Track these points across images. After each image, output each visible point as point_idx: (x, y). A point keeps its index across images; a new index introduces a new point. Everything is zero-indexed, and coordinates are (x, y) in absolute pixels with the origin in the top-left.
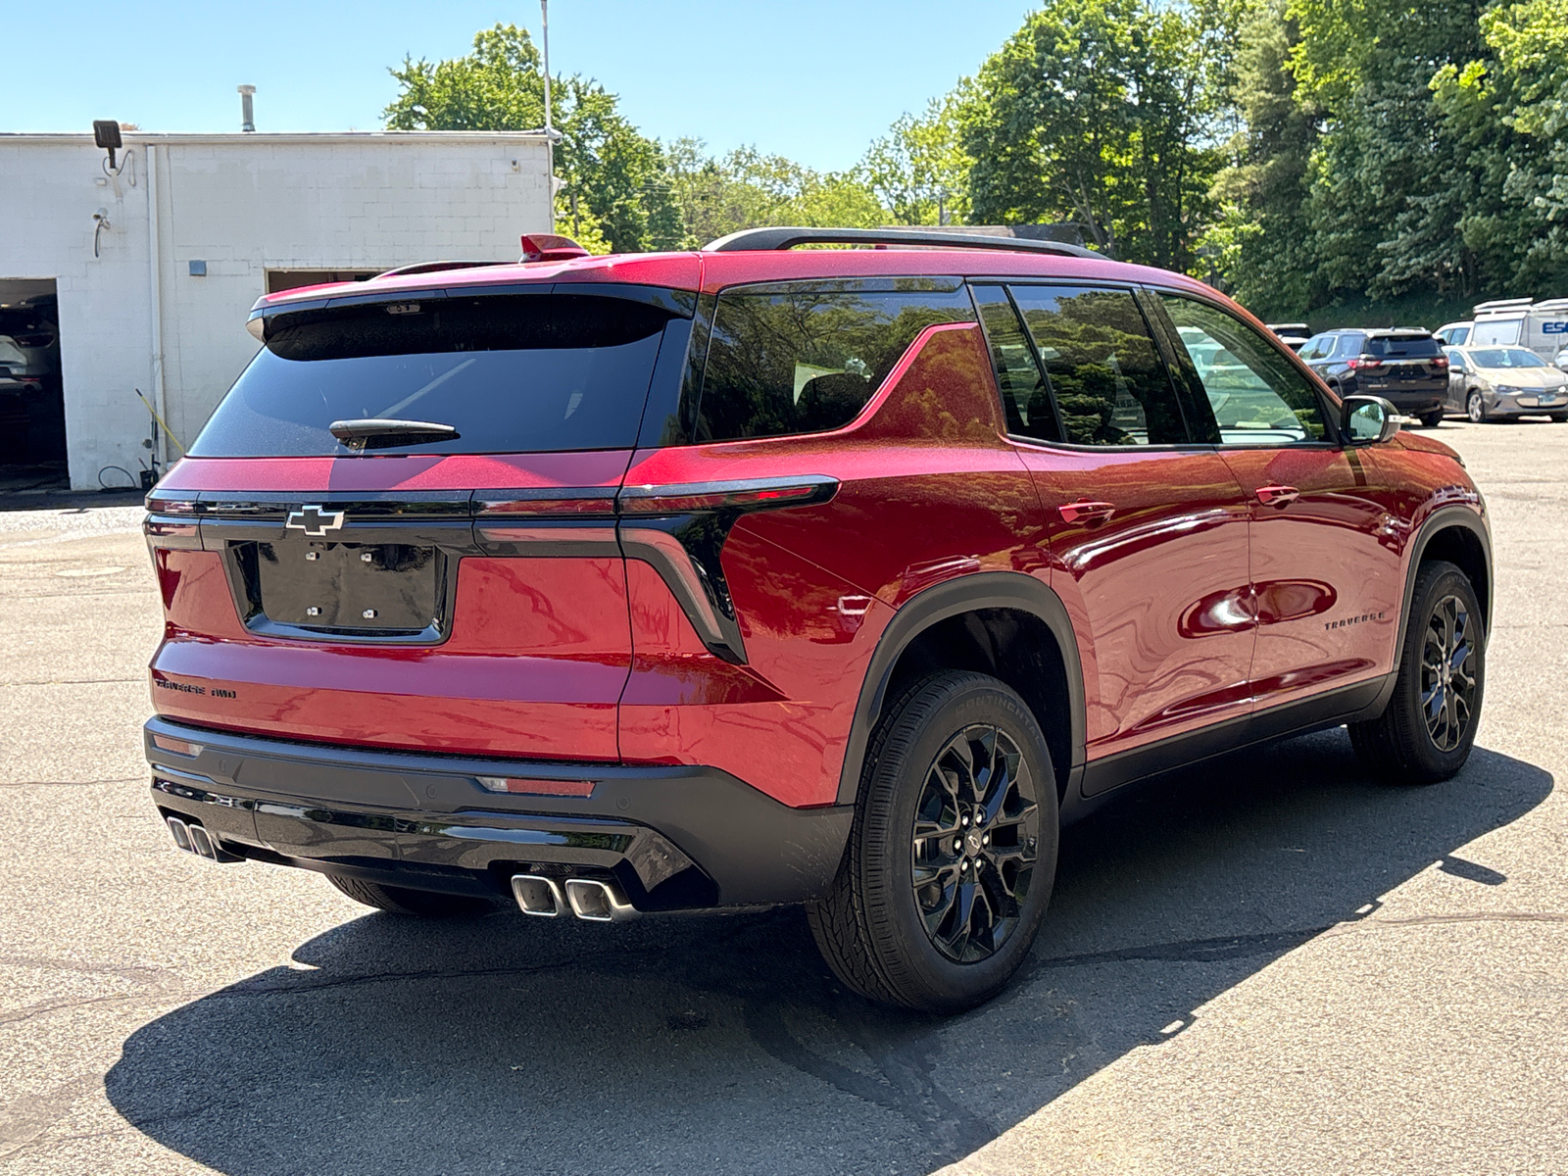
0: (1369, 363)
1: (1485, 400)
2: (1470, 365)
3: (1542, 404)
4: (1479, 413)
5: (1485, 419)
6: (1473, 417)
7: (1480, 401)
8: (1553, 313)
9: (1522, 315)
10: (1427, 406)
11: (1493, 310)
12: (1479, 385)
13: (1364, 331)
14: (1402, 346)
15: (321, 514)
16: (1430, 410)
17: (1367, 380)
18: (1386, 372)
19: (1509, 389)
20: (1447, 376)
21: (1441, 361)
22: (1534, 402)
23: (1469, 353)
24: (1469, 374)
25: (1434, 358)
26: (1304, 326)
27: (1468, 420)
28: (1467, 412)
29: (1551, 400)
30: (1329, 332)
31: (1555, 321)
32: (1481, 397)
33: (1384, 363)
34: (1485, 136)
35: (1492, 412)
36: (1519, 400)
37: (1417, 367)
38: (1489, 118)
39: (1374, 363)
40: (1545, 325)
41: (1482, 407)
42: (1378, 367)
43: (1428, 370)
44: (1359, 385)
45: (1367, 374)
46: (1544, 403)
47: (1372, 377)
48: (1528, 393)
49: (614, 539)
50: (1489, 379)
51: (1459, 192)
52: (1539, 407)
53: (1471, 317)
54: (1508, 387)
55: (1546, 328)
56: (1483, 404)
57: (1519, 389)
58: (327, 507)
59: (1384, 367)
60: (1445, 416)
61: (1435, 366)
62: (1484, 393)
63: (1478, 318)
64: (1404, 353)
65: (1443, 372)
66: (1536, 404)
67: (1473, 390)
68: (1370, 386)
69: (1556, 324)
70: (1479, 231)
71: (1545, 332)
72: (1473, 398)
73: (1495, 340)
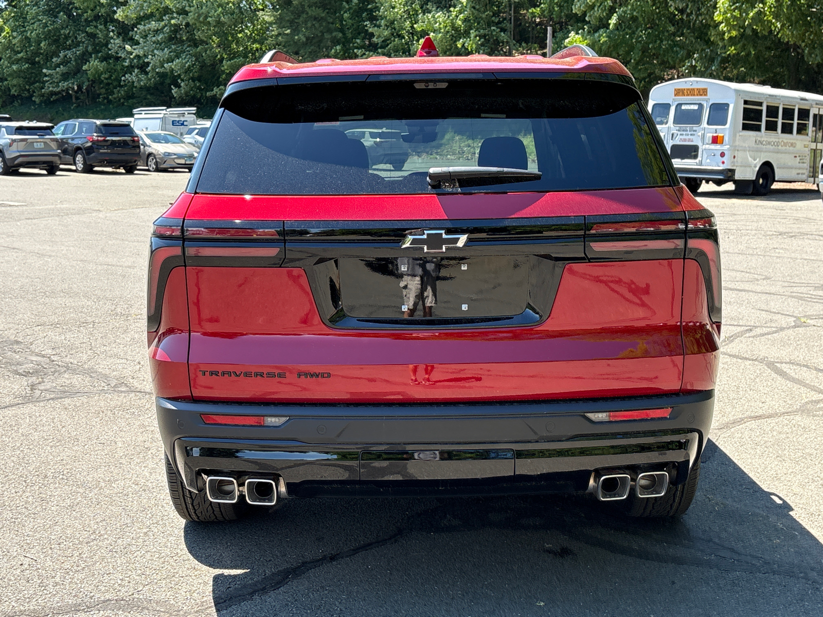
0: (99, 138)
1: (158, 160)
2: (148, 141)
3: (187, 163)
4: (154, 167)
5: (158, 170)
6: (151, 169)
7: (154, 160)
8: (176, 115)
9: (161, 116)
10: (131, 162)
11: (143, 112)
12: (154, 151)
13: (94, 121)
14: (116, 130)
15: (444, 236)
16: (130, 164)
17: (99, 147)
18: (109, 143)
19: (169, 154)
20: (139, 147)
21: (136, 138)
22: (182, 161)
23: (145, 135)
24: (147, 146)
25: (133, 137)
26: (8, 116)
27: (148, 170)
28: (147, 166)
29: (191, 161)
30: (71, 120)
31: (177, 119)
32: (155, 158)
33: (108, 138)
34: (95, 17)
35: (162, 166)
36: (175, 160)
37: (125, 141)
38: (98, 8)
39: (102, 138)
40: (173, 121)
41: (156, 163)
42: (104, 141)
43: (131, 143)
44: (95, 150)
45: (100, 144)
46: (188, 162)
47: (101, 146)
48: (180, 156)
49: (683, 247)
50: (159, 149)
51: (87, 47)
52: (185, 164)
53: (132, 115)
54: (169, 153)
55: (173, 123)
56: (156, 161)
57: (175, 154)
58: (449, 231)
59: (108, 140)
60: (138, 168)
61: (134, 141)
62: (157, 156)
63: (136, 116)
64: (117, 133)
65: (137, 144)
66: (184, 163)
67: (150, 154)
68: (101, 151)
69: (178, 121)
70: (97, 70)
71: (173, 125)
72: (150, 158)
73: (147, 128)
